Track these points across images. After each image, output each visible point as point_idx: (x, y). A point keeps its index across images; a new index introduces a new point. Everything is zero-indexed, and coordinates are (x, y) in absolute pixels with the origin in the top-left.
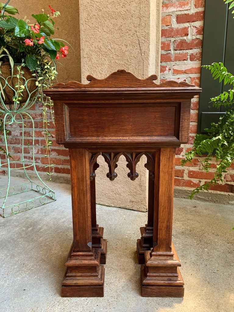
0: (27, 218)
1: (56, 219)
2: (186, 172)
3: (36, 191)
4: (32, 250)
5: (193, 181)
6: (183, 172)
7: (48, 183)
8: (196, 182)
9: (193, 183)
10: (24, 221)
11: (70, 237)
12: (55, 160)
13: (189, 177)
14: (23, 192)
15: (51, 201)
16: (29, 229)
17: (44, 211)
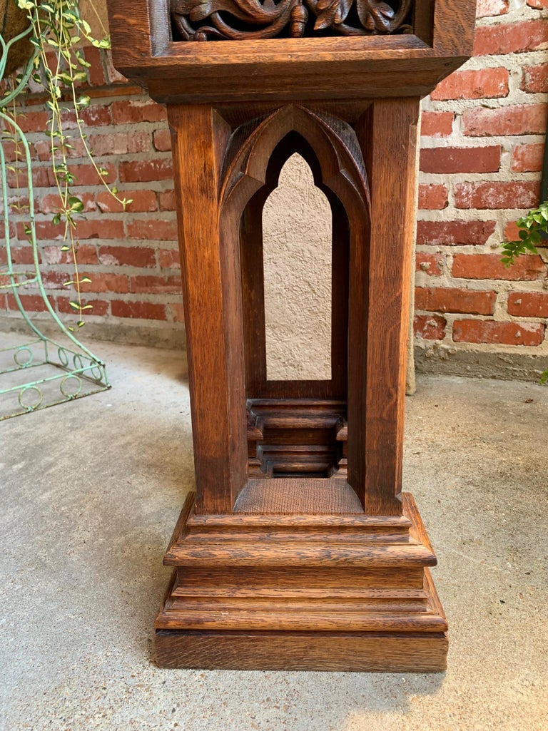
0: (17, 435)
1: (102, 436)
2: (503, 297)
3: (58, 366)
4: (10, 529)
5: (523, 325)
6: (491, 298)
7: (96, 346)
8: (532, 328)
9: (522, 330)
10: (5, 445)
11: (138, 489)
12: (112, 280)
13: (510, 312)
14: (20, 369)
15: (95, 390)
16: (15, 467)
17: (69, 416)
